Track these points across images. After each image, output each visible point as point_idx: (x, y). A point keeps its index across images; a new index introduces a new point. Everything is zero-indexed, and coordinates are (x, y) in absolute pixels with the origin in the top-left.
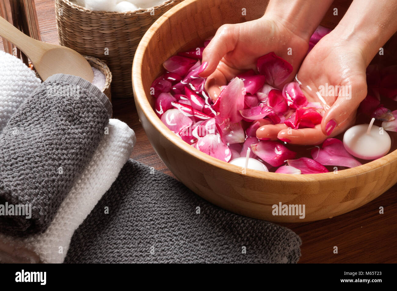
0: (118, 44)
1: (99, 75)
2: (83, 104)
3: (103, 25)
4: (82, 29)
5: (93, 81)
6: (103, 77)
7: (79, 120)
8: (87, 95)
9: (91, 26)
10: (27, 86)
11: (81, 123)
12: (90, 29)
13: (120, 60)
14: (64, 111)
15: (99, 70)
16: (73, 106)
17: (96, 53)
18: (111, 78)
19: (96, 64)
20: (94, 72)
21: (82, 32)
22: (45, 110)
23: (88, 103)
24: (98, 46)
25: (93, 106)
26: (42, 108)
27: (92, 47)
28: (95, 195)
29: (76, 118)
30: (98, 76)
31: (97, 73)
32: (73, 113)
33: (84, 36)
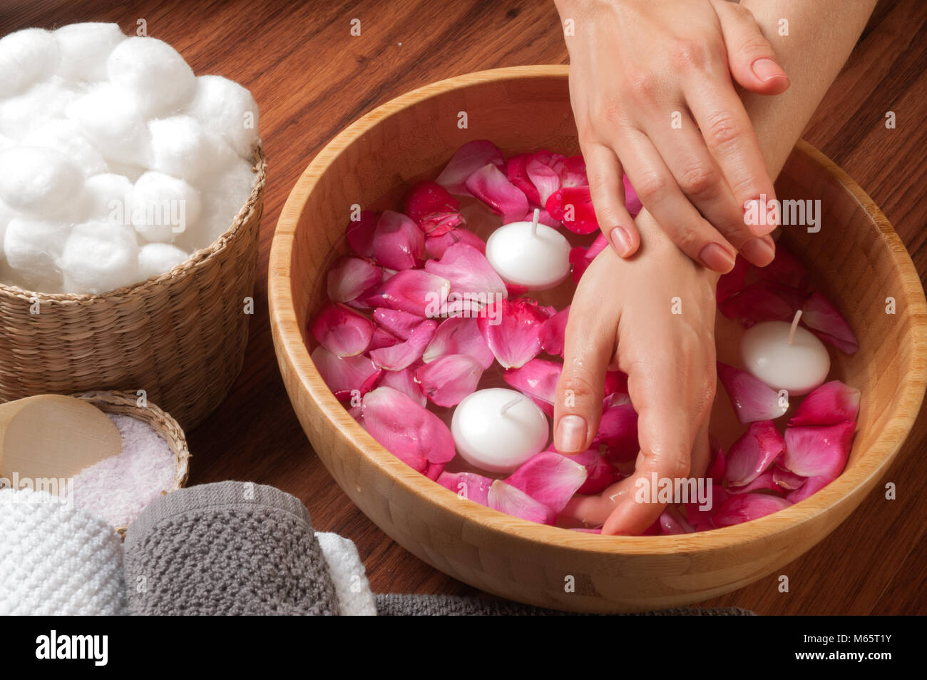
0: (153, 343)
1: (135, 428)
2: (281, 544)
3: (122, 317)
4: (68, 342)
5: (123, 445)
6: (147, 428)
7: (297, 588)
8: (274, 519)
9: (93, 329)
11: (304, 591)
12: (90, 334)
14: (262, 582)
15: (126, 414)
16: (272, 560)
17: (105, 380)
19: (113, 404)
20: (115, 424)
21: (68, 346)
22: (218, 600)
23: (289, 536)
24: (107, 363)
25: (298, 539)
26: (207, 598)
27: (95, 371)
29: (291, 584)
30: (131, 430)
31: (126, 424)
32: (281, 576)
33: (71, 355)
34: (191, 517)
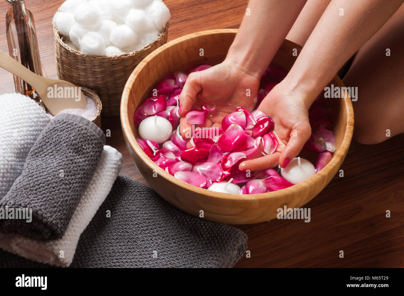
0: (106, 78)
1: (92, 103)
2: (84, 138)
3: (94, 65)
4: (78, 67)
5: (86, 107)
6: (95, 104)
7: (82, 151)
8: (87, 131)
9: (85, 66)
10: (40, 122)
11: (84, 153)
12: (85, 67)
13: (108, 90)
14: (71, 145)
15: (91, 98)
16: (78, 141)
17: (89, 85)
18: (101, 106)
19: (88, 93)
20: (87, 99)
21: (78, 69)
22: (56, 144)
23: (89, 138)
24: (90, 79)
25: (92, 140)
26: (55, 143)
27: (86, 80)
28: (95, 207)
29: (80, 149)
30: (90, 103)
31: (90, 100)
32: (78, 146)
33: (79, 72)
34: (64, 121)
